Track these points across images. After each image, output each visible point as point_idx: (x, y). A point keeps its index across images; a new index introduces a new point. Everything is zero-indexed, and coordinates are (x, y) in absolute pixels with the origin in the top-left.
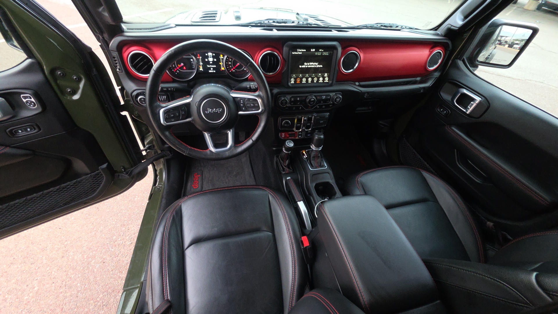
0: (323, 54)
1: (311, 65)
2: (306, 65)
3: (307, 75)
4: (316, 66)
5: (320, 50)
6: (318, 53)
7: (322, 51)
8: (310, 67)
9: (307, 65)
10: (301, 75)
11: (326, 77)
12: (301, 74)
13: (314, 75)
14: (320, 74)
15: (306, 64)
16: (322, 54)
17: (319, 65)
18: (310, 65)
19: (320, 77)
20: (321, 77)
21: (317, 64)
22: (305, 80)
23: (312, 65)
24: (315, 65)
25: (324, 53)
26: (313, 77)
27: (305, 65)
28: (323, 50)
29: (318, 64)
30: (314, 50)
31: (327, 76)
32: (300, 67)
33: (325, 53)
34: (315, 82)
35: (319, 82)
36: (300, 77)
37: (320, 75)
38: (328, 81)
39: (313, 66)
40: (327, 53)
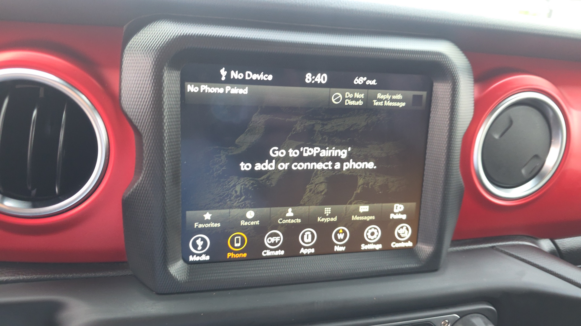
0: (376, 103)
1: (311, 159)
2: (278, 160)
3: (290, 213)
4: (338, 166)
5: (359, 81)
6: (348, 95)
7: (369, 82)
8: (307, 172)
9: (286, 159)
10: (250, 214)
11: (400, 221)
12: (252, 207)
13: (328, 210)
14: (364, 208)
15: (282, 153)
16: (368, 101)
17: (355, 161)
18: (301, 159)
19: (366, 224)
20: (371, 222)
21: (343, 154)
22: (280, 238)
23: (317, 159)
24: (335, 159)
25: (379, 96)
26: (327, 220)
27: (271, 160)
28: (373, 82)
29: (350, 157)
30: (322, 78)
31: (404, 217)
32: (245, 167)
33: (388, 97)
34: (337, 249)
35: (364, 247)
36: (243, 223)
37: (365, 214)
38: (410, 244)
39: (320, 166)
40: (399, 97)
